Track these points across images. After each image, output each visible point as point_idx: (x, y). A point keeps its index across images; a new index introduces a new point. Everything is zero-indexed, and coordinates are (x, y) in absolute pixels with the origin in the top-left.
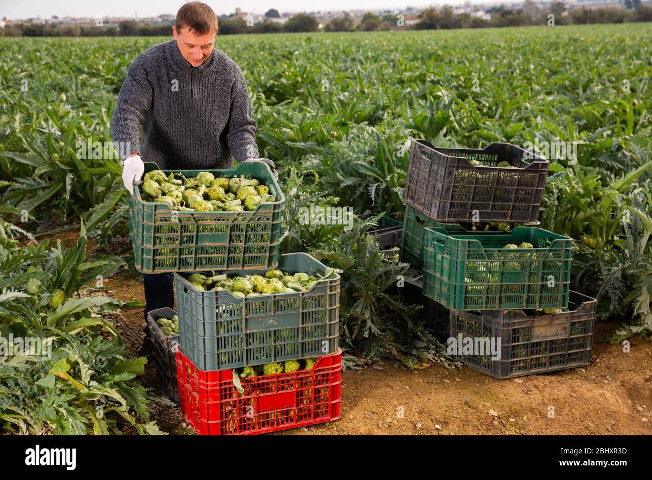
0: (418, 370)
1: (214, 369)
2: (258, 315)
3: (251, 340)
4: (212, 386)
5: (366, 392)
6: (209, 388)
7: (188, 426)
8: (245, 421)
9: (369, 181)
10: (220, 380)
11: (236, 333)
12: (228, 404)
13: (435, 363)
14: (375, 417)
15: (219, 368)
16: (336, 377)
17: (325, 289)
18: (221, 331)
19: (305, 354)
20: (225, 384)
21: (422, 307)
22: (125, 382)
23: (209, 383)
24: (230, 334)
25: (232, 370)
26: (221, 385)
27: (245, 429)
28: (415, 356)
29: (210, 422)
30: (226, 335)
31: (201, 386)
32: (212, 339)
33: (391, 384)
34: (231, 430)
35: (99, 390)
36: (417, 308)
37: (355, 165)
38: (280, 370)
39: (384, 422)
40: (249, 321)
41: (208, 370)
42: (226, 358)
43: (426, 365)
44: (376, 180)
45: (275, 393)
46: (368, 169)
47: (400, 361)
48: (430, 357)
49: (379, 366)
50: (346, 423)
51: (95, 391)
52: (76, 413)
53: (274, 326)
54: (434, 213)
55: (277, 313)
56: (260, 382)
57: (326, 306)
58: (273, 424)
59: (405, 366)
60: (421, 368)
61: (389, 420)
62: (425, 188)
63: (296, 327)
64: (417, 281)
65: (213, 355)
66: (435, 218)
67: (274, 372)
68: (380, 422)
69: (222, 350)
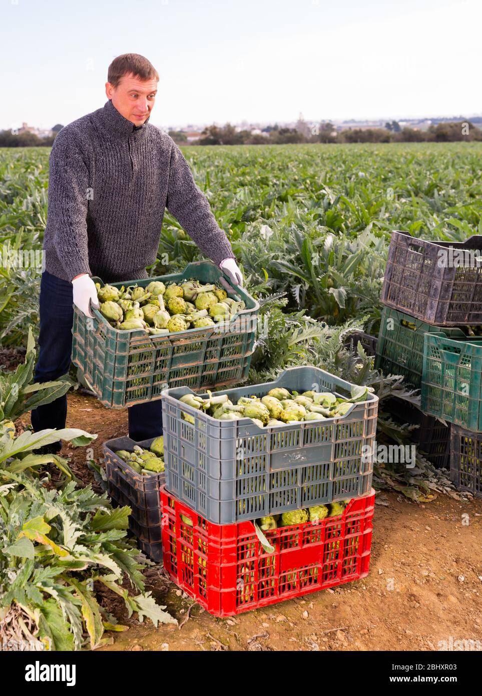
0: (424, 503)
1: (230, 521)
2: (285, 449)
3: (274, 482)
4: (227, 543)
5: (384, 537)
6: (223, 547)
7: (182, 593)
8: (263, 587)
9: (290, 282)
10: (238, 536)
11: (258, 474)
12: (245, 565)
13: (439, 494)
14: (408, 570)
15: (237, 519)
16: (366, 523)
17: (362, 413)
18: (241, 471)
19: (335, 496)
20: (243, 540)
21: (417, 426)
22: (115, 542)
23: (224, 540)
24: (251, 475)
25: (252, 521)
26: (238, 541)
27: (263, 597)
28: (415, 486)
29: (223, 590)
30: (247, 476)
31: (211, 544)
32: (230, 483)
33: (408, 524)
34: (247, 598)
35: (86, 557)
36: (410, 428)
37: (274, 264)
38: (306, 518)
39: (421, 576)
40: (273, 457)
41: (224, 523)
42: (245, 506)
43: (432, 496)
44: (298, 280)
45: (298, 548)
46: (290, 268)
47: (400, 492)
48: (433, 486)
49: (383, 501)
50: (376, 580)
51: (83, 559)
52: (66, 593)
53: (302, 463)
54: (430, 316)
55: (307, 446)
56: (284, 534)
57: (361, 435)
58: (294, 588)
59: (409, 499)
60: (427, 501)
61: (425, 573)
62: (415, 286)
63: (326, 463)
64: (411, 396)
65: (230, 503)
66: (432, 321)
67: (298, 521)
68: (417, 577)
69: (241, 497)
